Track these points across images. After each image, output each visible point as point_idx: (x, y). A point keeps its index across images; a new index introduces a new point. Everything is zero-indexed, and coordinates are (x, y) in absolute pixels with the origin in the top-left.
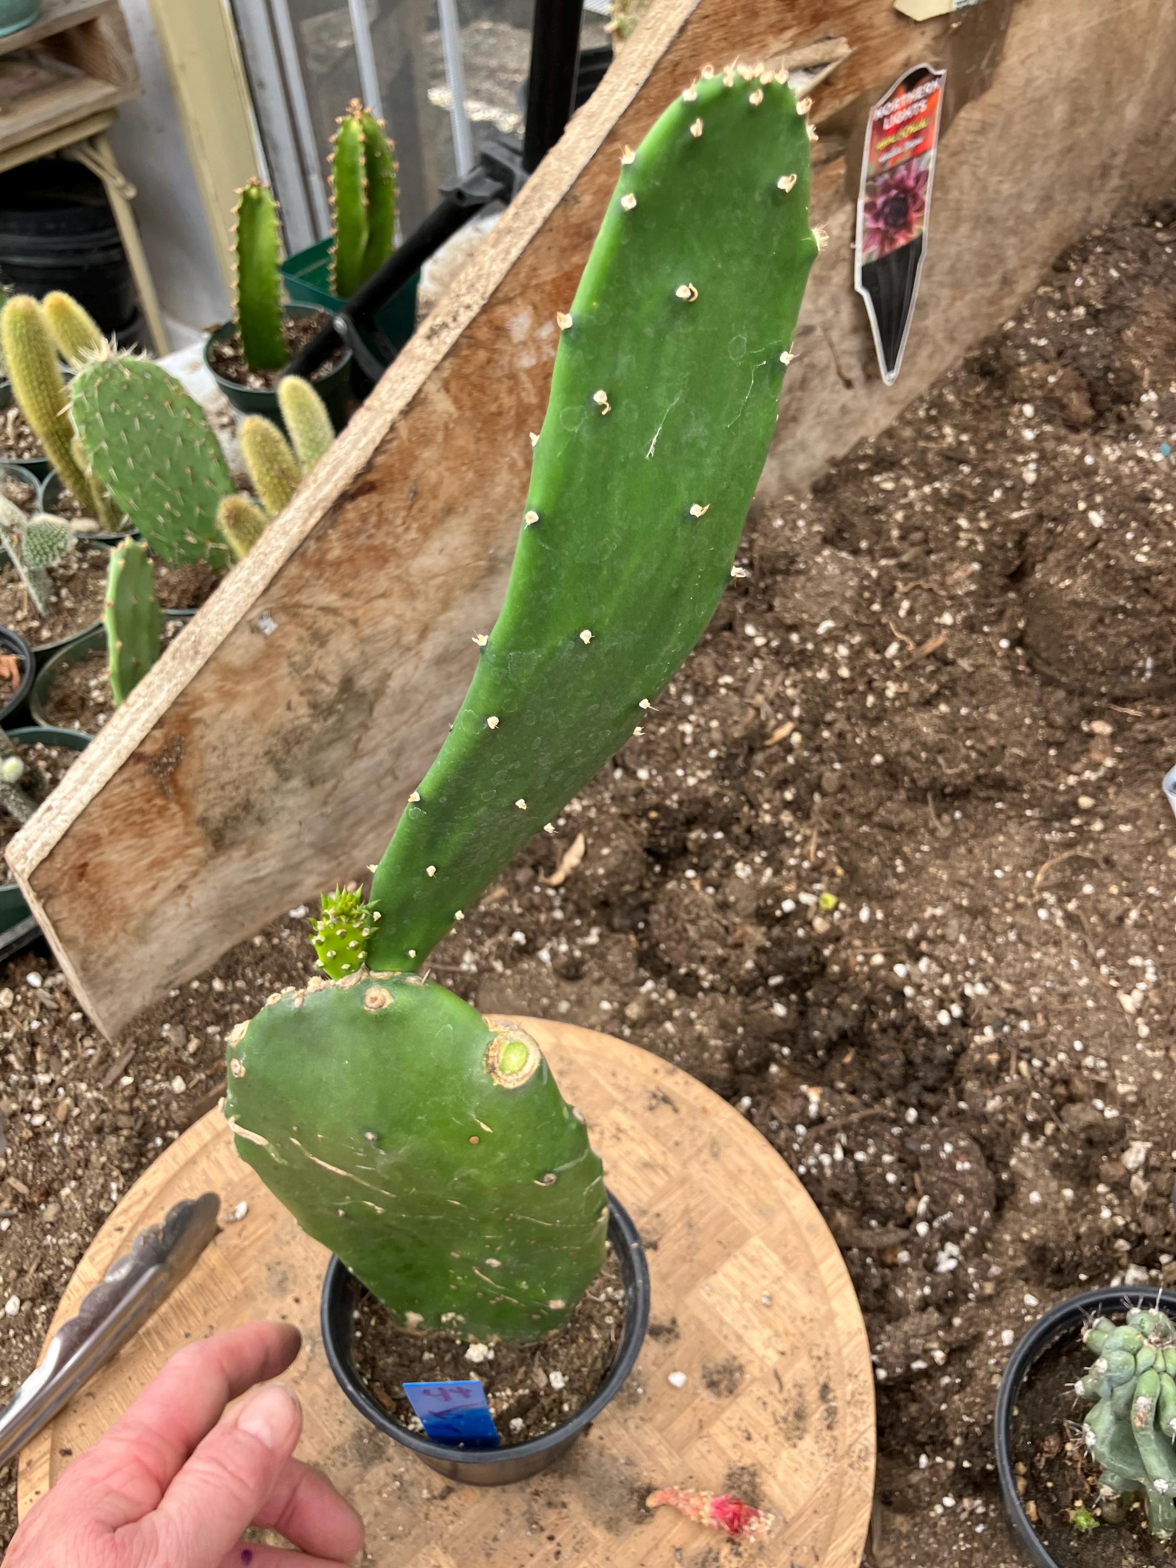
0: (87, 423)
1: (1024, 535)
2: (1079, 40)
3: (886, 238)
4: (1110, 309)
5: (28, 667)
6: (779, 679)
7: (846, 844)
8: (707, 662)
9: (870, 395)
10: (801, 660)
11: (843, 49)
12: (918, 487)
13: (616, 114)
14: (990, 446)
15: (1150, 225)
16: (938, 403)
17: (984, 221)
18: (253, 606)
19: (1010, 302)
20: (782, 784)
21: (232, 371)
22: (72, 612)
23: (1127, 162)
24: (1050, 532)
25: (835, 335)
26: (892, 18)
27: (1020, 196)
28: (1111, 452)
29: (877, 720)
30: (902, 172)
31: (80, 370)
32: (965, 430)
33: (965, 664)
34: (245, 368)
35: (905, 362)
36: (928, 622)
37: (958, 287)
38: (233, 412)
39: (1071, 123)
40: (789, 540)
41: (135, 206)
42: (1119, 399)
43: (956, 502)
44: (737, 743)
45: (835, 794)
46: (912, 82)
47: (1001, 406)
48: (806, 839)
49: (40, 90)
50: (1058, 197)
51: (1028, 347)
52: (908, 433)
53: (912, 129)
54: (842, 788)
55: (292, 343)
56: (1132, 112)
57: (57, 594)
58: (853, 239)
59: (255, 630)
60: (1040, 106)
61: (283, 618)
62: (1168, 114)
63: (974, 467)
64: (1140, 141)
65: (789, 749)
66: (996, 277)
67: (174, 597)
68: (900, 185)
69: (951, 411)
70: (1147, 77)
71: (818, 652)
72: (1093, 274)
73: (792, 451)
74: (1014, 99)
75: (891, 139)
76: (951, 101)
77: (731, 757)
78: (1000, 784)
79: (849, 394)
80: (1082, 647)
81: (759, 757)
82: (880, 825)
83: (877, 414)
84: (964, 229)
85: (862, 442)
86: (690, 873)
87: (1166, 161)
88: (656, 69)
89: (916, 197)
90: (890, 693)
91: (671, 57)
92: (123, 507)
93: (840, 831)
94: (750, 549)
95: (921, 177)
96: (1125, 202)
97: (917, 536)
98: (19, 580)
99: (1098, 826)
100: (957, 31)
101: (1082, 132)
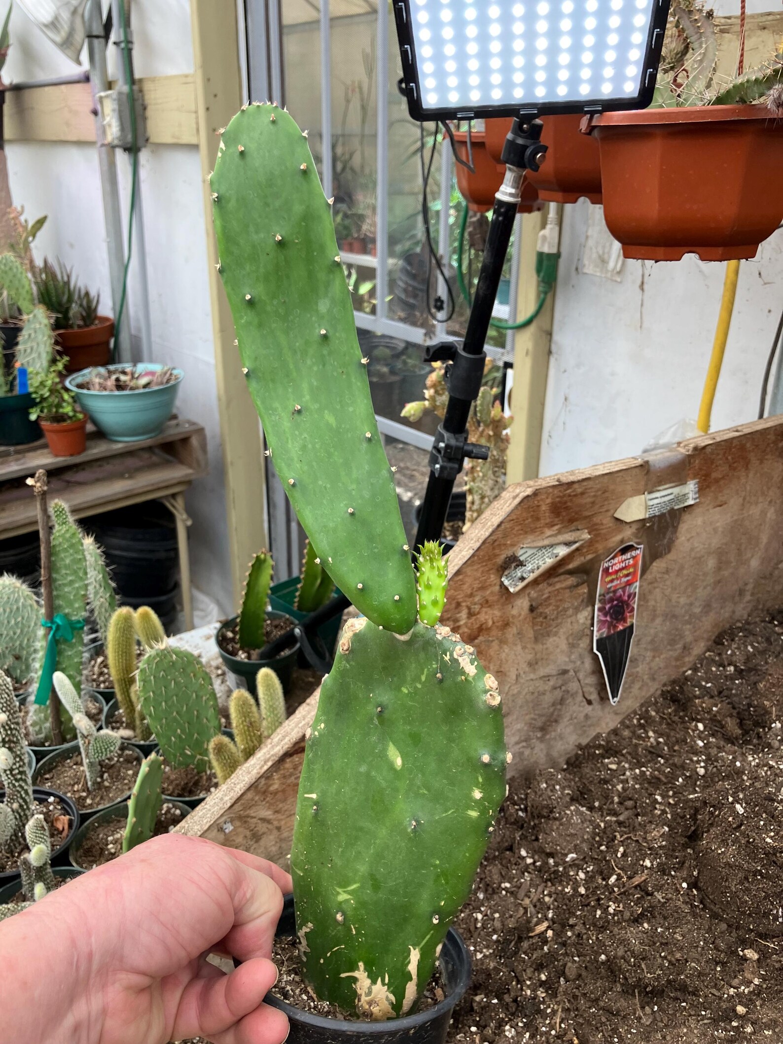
0: (144, 681)
1: (697, 811)
2: (720, 529)
3: (611, 625)
4: (750, 670)
5: (75, 824)
6: (540, 889)
7: (581, 1021)
8: (494, 870)
9: (603, 709)
10: (555, 878)
11: (586, 536)
12: (631, 769)
13: (461, 563)
14: (676, 748)
15: (771, 622)
16: (645, 716)
17: (670, 616)
18: (222, 815)
19: (689, 660)
20: (539, 968)
21: (230, 647)
22: (108, 789)
23: (754, 588)
24: (711, 813)
25: (581, 675)
26: (613, 520)
27: (691, 604)
28: (752, 760)
29: (602, 929)
30: (620, 592)
31: (149, 652)
32: (661, 735)
33: (659, 896)
34: (238, 646)
35: (624, 691)
36: (635, 864)
37: (656, 651)
38: (225, 668)
39: (719, 569)
40: (550, 798)
41: (189, 531)
42: (757, 724)
43: (654, 783)
44: (511, 931)
45: (574, 980)
46: (624, 551)
47: (684, 722)
48: (554, 1012)
49: (152, 467)
50: (714, 605)
51: (701, 687)
52: (626, 733)
53: (625, 572)
54: (579, 976)
55: (268, 634)
56: (755, 563)
57: (102, 777)
58: (592, 625)
59: (221, 830)
60: (699, 561)
61: (238, 823)
62: (777, 564)
63: (667, 760)
64: (762, 578)
65: (545, 941)
66: (679, 646)
67: (171, 788)
68: (619, 599)
69: (654, 721)
70: (762, 546)
71: (566, 873)
72: (738, 648)
73: (555, 739)
74: (684, 557)
75: (614, 577)
76: (647, 558)
77: (507, 942)
78: (683, 988)
79: (590, 708)
80: (734, 895)
81: (525, 945)
82: (603, 1009)
83: (608, 720)
84: (658, 621)
85: (598, 736)
86: (474, 1029)
87: (778, 588)
88: (484, 543)
89: (628, 605)
90: (611, 910)
91: (492, 537)
92: (153, 730)
93: (577, 1009)
94: (526, 799)
95: (632, 596)
96: (756, 608)
97: (630, 803)
98: (81, 764)
99: (749, 1029)
100: (649, 527)
101: (726, 573)
